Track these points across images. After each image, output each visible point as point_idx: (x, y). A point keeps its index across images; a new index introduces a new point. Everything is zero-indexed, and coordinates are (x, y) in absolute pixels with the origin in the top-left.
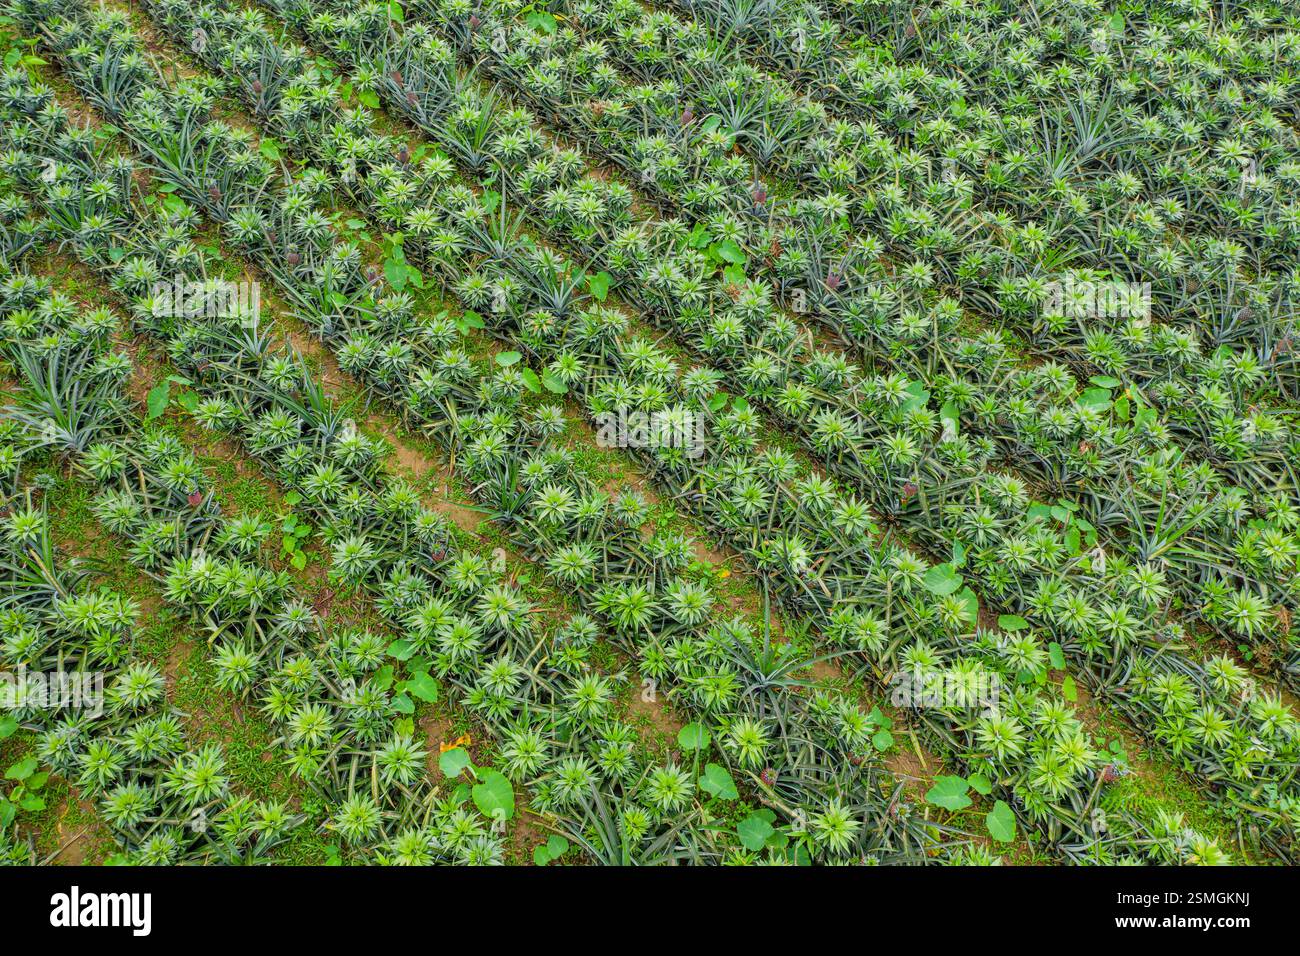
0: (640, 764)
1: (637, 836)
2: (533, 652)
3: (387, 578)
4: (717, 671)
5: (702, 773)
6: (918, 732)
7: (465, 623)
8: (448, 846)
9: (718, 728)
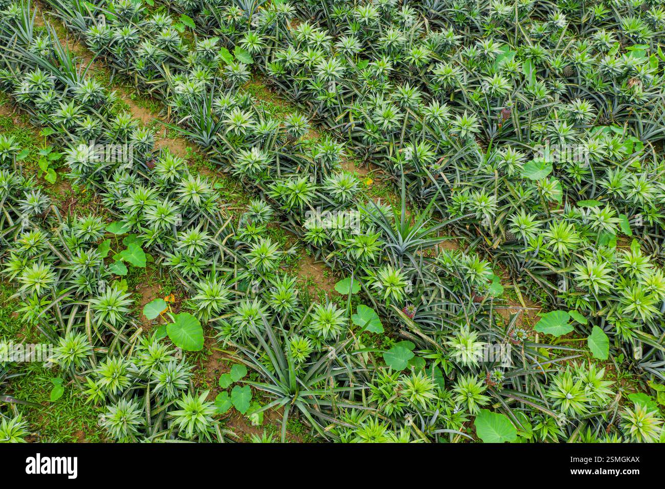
0: (303, 305)
1: (301, 358)
2: (222, 229)
3: (111, 179)
4: (365, 233)
5: (355, 311)
6: (520, 285)
7: (166, 205)
8: (143, 370)
9: (366, 278)
